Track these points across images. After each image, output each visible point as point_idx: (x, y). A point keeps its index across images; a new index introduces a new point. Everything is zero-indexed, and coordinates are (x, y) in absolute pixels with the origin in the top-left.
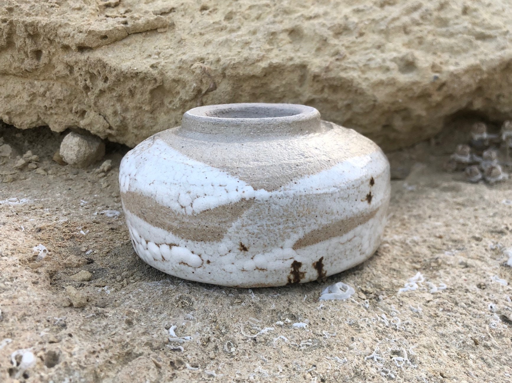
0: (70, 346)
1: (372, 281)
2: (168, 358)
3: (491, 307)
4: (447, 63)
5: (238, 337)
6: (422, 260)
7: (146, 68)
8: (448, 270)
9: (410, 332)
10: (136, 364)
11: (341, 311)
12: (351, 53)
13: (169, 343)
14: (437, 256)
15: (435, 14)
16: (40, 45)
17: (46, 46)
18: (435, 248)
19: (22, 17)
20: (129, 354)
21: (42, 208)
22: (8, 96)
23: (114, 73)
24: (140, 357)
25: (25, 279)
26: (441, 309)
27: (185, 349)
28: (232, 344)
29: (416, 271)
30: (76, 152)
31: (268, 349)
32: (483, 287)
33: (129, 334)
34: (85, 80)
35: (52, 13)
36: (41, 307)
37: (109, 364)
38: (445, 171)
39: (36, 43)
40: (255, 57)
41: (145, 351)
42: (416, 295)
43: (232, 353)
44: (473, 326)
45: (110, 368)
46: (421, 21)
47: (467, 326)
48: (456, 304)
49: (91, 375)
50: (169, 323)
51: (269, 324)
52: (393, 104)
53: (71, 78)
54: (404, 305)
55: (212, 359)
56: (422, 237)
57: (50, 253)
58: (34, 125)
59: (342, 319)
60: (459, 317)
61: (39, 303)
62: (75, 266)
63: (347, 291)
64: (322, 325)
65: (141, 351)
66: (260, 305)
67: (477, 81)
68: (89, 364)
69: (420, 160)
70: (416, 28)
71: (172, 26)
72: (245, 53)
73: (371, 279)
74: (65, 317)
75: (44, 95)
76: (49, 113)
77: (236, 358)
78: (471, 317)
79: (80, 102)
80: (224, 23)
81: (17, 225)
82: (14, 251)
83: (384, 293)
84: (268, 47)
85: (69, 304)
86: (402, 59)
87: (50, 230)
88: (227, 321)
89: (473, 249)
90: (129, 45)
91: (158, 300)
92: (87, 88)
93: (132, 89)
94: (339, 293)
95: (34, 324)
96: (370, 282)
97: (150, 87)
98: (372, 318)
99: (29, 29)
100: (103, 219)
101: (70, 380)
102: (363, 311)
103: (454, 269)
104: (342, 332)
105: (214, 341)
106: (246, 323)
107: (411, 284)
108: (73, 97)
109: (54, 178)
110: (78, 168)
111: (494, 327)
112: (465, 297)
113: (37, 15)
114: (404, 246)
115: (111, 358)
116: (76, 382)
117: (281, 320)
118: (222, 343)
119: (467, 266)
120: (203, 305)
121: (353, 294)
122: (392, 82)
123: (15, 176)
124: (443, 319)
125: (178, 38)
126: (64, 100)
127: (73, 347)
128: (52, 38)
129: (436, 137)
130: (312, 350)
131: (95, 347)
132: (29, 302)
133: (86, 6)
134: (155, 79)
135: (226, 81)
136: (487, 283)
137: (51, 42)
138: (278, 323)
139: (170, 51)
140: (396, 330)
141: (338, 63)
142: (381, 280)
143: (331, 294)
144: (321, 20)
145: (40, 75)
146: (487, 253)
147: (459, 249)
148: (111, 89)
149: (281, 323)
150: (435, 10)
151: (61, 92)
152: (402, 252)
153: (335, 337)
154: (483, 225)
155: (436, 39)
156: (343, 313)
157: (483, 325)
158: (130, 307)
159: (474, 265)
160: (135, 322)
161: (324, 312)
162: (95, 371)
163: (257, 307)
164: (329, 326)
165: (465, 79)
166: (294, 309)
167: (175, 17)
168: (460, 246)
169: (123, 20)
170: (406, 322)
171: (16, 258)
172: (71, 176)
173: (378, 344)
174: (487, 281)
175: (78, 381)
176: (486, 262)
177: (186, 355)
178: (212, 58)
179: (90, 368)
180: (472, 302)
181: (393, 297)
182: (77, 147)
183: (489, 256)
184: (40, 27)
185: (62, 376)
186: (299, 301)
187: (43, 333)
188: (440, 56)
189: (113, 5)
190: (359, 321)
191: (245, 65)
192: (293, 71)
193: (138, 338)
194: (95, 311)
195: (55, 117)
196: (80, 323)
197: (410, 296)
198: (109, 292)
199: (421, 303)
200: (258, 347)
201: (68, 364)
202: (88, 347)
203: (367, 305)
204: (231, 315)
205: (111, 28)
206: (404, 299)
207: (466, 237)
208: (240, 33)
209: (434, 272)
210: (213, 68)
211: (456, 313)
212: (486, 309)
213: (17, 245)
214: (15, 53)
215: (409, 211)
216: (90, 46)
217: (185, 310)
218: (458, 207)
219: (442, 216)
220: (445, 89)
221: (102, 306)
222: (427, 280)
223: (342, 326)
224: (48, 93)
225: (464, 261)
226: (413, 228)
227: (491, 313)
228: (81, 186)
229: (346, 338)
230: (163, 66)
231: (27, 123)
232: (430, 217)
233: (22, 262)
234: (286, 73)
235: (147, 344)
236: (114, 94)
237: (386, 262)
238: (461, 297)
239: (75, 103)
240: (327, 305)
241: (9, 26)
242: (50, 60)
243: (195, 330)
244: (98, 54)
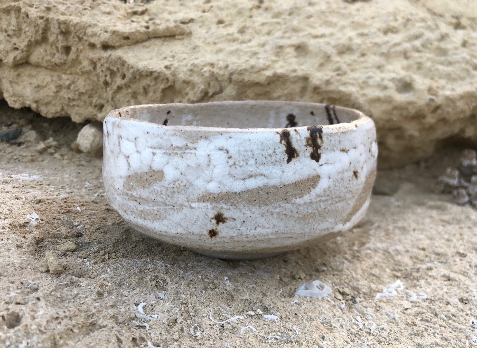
0: (35, 309)
1: (351, 284)
2: (130, 334)
3: (473, 323)
4: (443, 88)
5: (206, 322)
6: (403, 269)
7: (160, 68)
8: (429, 280)
9: (384, 338)
10: (98, 336)
11: (315, 308)
12: (353, 70)
13: (136, 319)
14: (418, 266)
15: (436, 44)
16: (70, 42)
17: (75, 43)
18: (417, 258)
19: (58, 16)
20: (93, 324)
21: (48, 185)
22: (38, 86)
23: (131, 71)
24: (103, 329)
25: (10, 242)
26: (419, 319)
27: (150, 327)
28: (198, 328)
29: (396, 278)
30: (91, 141)
31: (234, 337)
32: (465, 302)
33: (96, 304)
34: (106, 76)
35: (84, 15)
36: (18, 270)
37: (70, 332)
38: (432, 192)
39: (66, 40)
40: (261, 65)
41: (109, 324)
42: (394, 301)
43: (197, 337)
44: (452, 340)
45: (72, 336)
46: (421, 48)
47: (446, 340)
48: (436, 315)
49: (50, 341)
50: (139, 299)
51: (239, 313)
52: (388, 121)
53: (94, 73)
54: (380, 310)
55: (175, 340)
56: (405, 247)
57: (41, 222)
58: (58, 115)
59: (315, 316)
60: (437, 329)
61: (17, 265)
62: (64, 237)
63: (324, 290)
64: (294, 320)
65: (105, 323)
66: (234, 294)
67: (471, 108)
68: (49, 330)
69: (409, 180)
70: (416, 55)
71: (190, 34)
72: (253, 62)
73: (350, 281)
74: (39, 281)
75: (68, 87)
76: (71, 104)
77: (200, 342)
78: (450, 330)
79: (100, 97)
80: (237, 35)
81: (19, 195)
82: (8, 216)
83: (361, 296)
84: (274, 58)
85: (46, 269)
86: (400, 80)
87: (49, 203)
88: (197, 305)
89: (456, 263)
90: (148, 47)
91: (133, 277)
92: (106, 84)
93: (146, 87)
94: (316, 290)
95: (7, 284)
96: (348, 284)
97: (162, 86)
98: (347, 319)
99: (62, 26)
100: (102, 200)
101: (28, 344)
102: (338, 311)
103: (436, 281)
104: (314, 330)
105: (181, 323)
106: (216, 309)
107: (390, 290)
108: (94, 92)
109: (68, 163)
110: (91, 156)
111: (474, 344)
112: (445, 310)
113: (70, 15)
114: (386, 254)
115: (74, 326)
116: (33, 346)
117: (252, 310)
118: (189, 326)
119: (449, 280)
120: (177, 286)
121: (329, 293)
122: (388, 100)
123: (34, 158)
124: (421, 328)
125: (193, 45)
126: (86, 93)
127: (38, 310)
128: (81, 36)
129: (426, 160)
130: (280, 344)
131: (60, 313)
132: (8, 263)
133: (115, 11)
134: (167, 79)
135: (232, 86)
136: (470, 298)
137: (80, 39)
138: (249, 313)
139: (184, 56)
140: (370, 334)
141: (339, 78)
142: (360, 283)
143: (308, 291)
144: (327, 39)
145: (68, 69)
146: (471, 269)
147: (442, 262)
148: (127, 86)
149: (252, 313)
150: (436, 40)
151: (84, 86)
152: (384, 259)
153: (305, 333)
154: (468, 242)
155: (434, 66)
156: (317, 311)
157: (463, 340)
158: (104, 280)
159: (457, 279)
160: (106, 294)
161: (297, 308)
162: (54, 337)
163: (230, 295)
164: (300, 322)
165: (461, 104)
166: (267, 301)
167: (193, 27)
168: (443, 259)
169: (146, 24)
170: (381, 327)
171: (7, 222)
172: (83, 163)
173: (349, 346)
174: (469, 296)
175: (35, 345)
176: (470, 278)
177: (150, 334)
178: (221, 64)
179: (49, 333)
180: (453, 315)
181: (370, 301)
182: (93, 137)
183: (473, 272)
184: (72, 25)
185: (20, 338)
186: (273, 294)
187: (12, 294)
188: (437, 81)
189: (139, 13)
190: (332, 321)
191: (251, 73)
192: (295, 82)
193: (105, 310)
194: (70, 280)
195: (77, 108)
196: (51, 289)
197: (388, 301)
198: (88, 264)
199: (399, 310)
200: (224, 334)
201: (29, 326)
202: (52, 313)
203: (343, 306)
204: (202, 299)
205: (134, 30)
206: (382, 304)
207: (450, 251)
208: (250, 44)
209: (415, 281)
210: (221, 72)
211: (435, 324)
212: (467, 324)
213: (12, 210)
214: (48, 48)
215: (394, 223)
216: (113, 45)
217: (158, 289)
218: (444, 223)
219: (426, 230)
220: (439, 112)
221: (78, 275)
222: (407, 289)
223: (314, 323)
224: (72, 86)
225: (447, 274)
226: (396, 238)
227: (472, 329)
228: (90, 171)
229: (316, 336)
230: (176, 68)
231: (52, 113)
232: (414, 230)
233: (12, 226)
234: (288, 84)
235: (112, 317)
236: (130, 91)
237: (367, 267)
238: (442, 309)
239: (96, 97)
240: (302, 301)
241: (45, 23)
242: (78, 56)
243: (164, 309)
244: (119, 53)
